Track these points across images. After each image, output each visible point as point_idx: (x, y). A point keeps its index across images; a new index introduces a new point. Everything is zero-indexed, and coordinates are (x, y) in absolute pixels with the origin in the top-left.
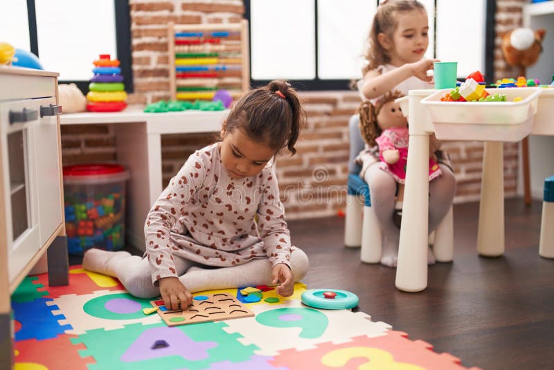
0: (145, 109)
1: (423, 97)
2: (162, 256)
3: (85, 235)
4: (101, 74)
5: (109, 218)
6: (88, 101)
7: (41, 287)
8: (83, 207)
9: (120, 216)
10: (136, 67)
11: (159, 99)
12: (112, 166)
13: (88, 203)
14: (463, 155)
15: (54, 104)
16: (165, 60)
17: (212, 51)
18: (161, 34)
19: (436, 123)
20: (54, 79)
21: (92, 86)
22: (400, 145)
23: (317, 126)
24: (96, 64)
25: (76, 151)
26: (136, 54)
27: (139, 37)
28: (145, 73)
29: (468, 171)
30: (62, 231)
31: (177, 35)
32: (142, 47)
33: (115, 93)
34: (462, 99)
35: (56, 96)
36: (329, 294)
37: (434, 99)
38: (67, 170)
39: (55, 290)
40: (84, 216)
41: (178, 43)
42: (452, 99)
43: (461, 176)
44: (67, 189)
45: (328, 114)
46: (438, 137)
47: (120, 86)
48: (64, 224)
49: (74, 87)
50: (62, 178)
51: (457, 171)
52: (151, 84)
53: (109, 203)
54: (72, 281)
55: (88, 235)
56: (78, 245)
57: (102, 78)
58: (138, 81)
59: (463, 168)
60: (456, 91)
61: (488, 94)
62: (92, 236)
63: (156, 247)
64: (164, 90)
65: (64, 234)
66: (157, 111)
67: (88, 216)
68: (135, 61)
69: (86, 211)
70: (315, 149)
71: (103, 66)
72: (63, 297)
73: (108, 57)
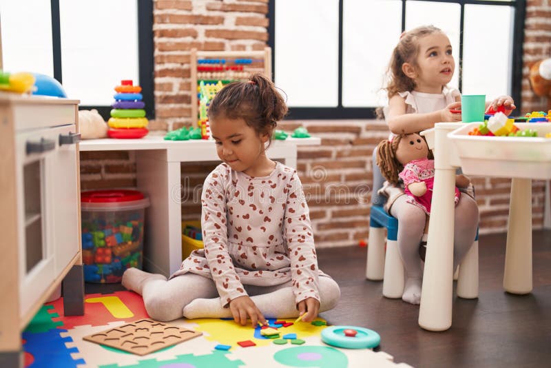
0: (166, 137)
1: (450, 130)
2: (227, 280)
3: (103, 262)
4: (123, 100)
5: (127, 246)
6: (109, 127)
7: (56, 316)
8: (101, 235)
9: (138, 244)
10: (158, 93)
11: (180, 125)
12: (132, 192)
13: (106, 231)
14: (488, 186)
15: (74, 131)
16: (188, 86)
17: (235, 78)
18: (184, 61)
19: (463, 158)
20: (74, 106)
21: (113, 112)
22: (425, 177)
23: (340, 155)
24: (118, 90)
25: (97, 177)
26: (158, 80)
27: (162, 63)
28: (167, 100)
29: (493, 203)
30: (78, 260)
31: (200, 62)
32: (164, 73)
33: (137, 119)
34: (490, 134)
35: (76, 124)
36: (350, 332)
37: (461, 133)
38: (85, 197)
39: (70, 321)
40: (102, 243)
41: (200, 70)
42: (480, 134)
43: (486, 208)
44: (85, 215)
45: (351, 143)
46: (465, 172)
47: (142, 113)
48: (81, 254)
49: (95, 113)
50: (80, 205)
51: (482, 202)
52: (172, 110)
53: (127, 230)
54: (87, 311)
55: (106, 263)
56: (95, 273)
57: (123, 104)
58: (159, 107)
59: (488, 199)
60: (484, 126)
61: (518, 129)
62: (110, 264)
63: (220, 272)
64: (186, 117)
65: (81, 263)
66: (178, 139)
67: (106, 243)
68: (157, 87)
69: (104, 239)
70: (338, 178)
71: (124, 92)
72: (77, 328)
73: (130, 83)
